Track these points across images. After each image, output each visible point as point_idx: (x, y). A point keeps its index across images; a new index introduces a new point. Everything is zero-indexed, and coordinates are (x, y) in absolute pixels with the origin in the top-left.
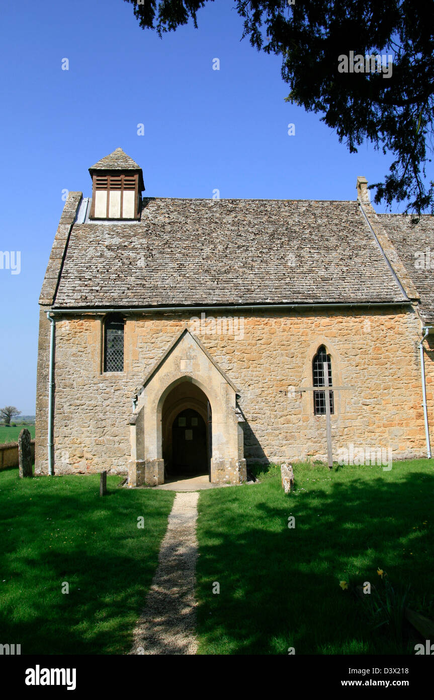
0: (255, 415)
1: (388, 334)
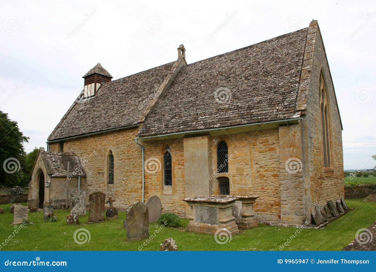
0: (91, 183)
1: (132, 143)
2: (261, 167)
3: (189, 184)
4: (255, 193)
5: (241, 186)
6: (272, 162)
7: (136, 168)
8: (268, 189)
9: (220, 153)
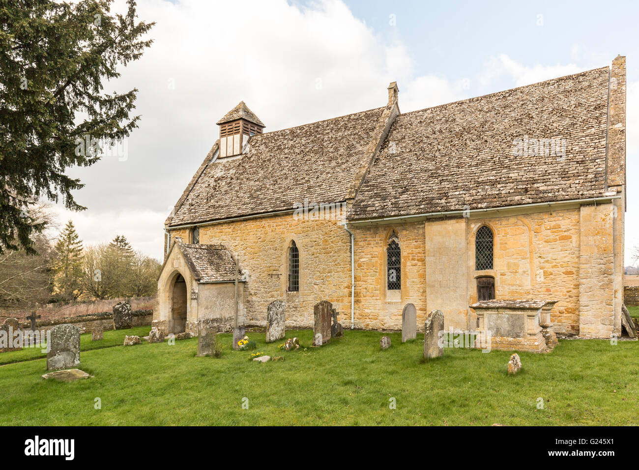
1: (333, 229)
2: (547, 261)
3: (434, 286)
4: (537, 296)
5: (514, 288)
6: (565, 255)
7: (340, 266)
8: (557, 291)
9: (481, 243)
